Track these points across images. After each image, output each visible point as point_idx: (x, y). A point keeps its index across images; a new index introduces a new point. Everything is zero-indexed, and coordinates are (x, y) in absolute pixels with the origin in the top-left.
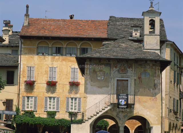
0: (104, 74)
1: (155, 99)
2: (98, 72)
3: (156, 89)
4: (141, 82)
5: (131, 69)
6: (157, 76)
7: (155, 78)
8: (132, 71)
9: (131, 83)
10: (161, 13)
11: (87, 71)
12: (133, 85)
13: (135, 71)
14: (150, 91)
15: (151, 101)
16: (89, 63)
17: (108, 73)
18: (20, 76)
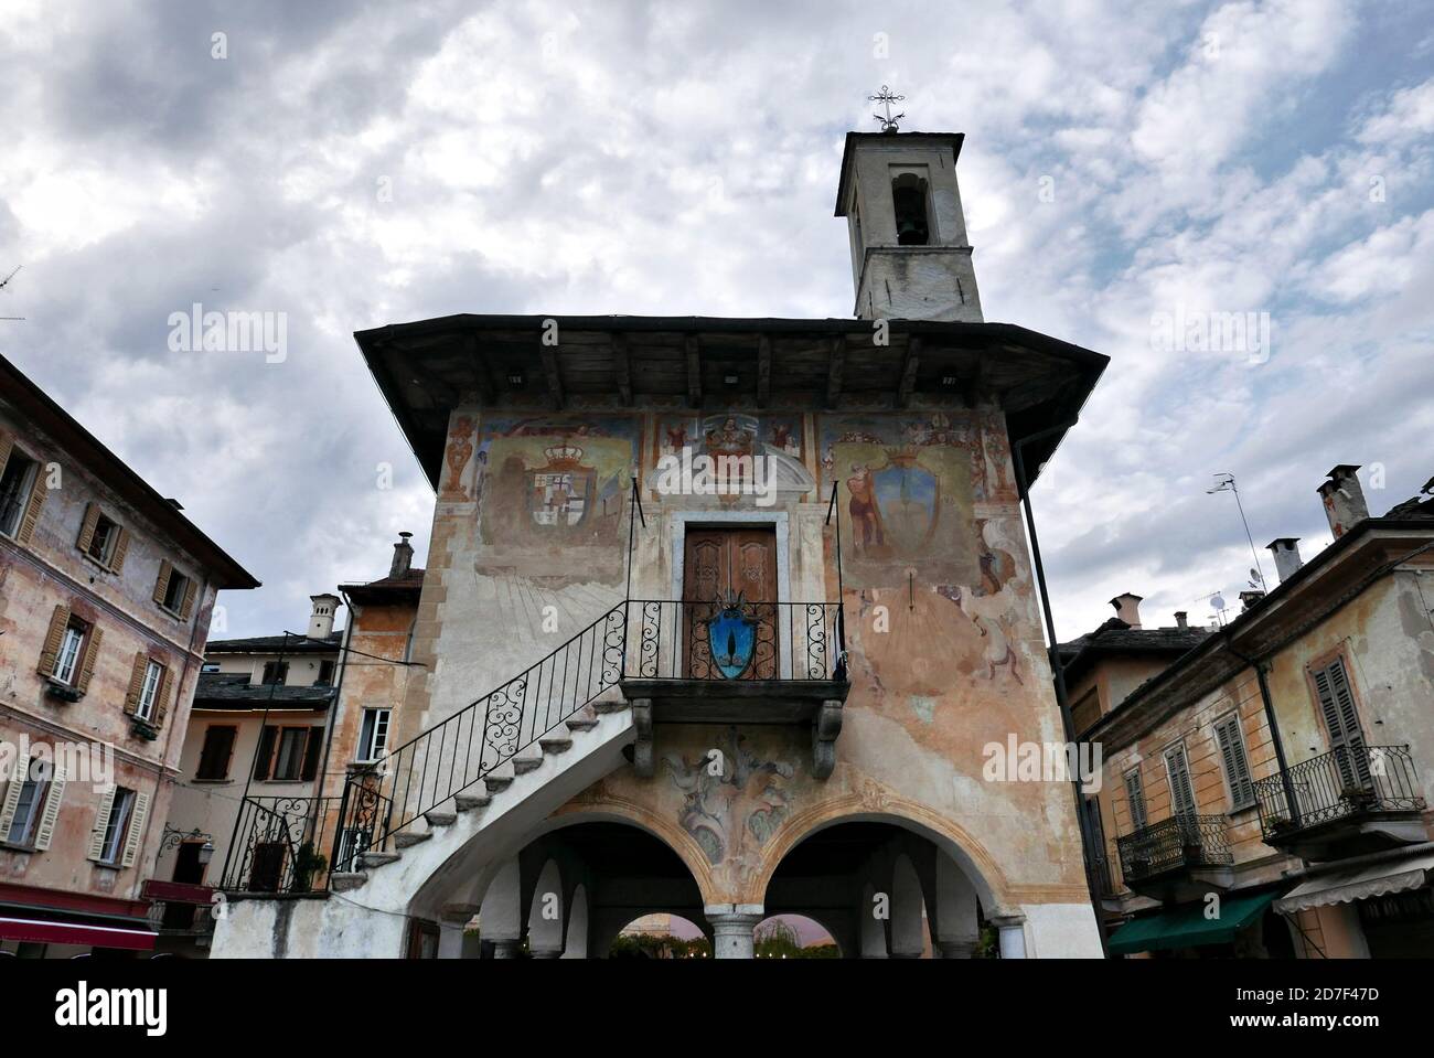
0: (591, 484)
1: (1008, 668)
2: (545, 477)
3: (997, 588)
4: (880, 541)
5: (796, 452)
6: (992, 492)
7: (981, 511)
8: (802, 460)
9: (794, 546)
10: (961, 137)
11: (458, 470)
12: (814, 555)
13: (819, 464)
14: (958, 603)
15: (973, 683)
16: (476, 416)
17: (616, 481)
18: (329, 745)
